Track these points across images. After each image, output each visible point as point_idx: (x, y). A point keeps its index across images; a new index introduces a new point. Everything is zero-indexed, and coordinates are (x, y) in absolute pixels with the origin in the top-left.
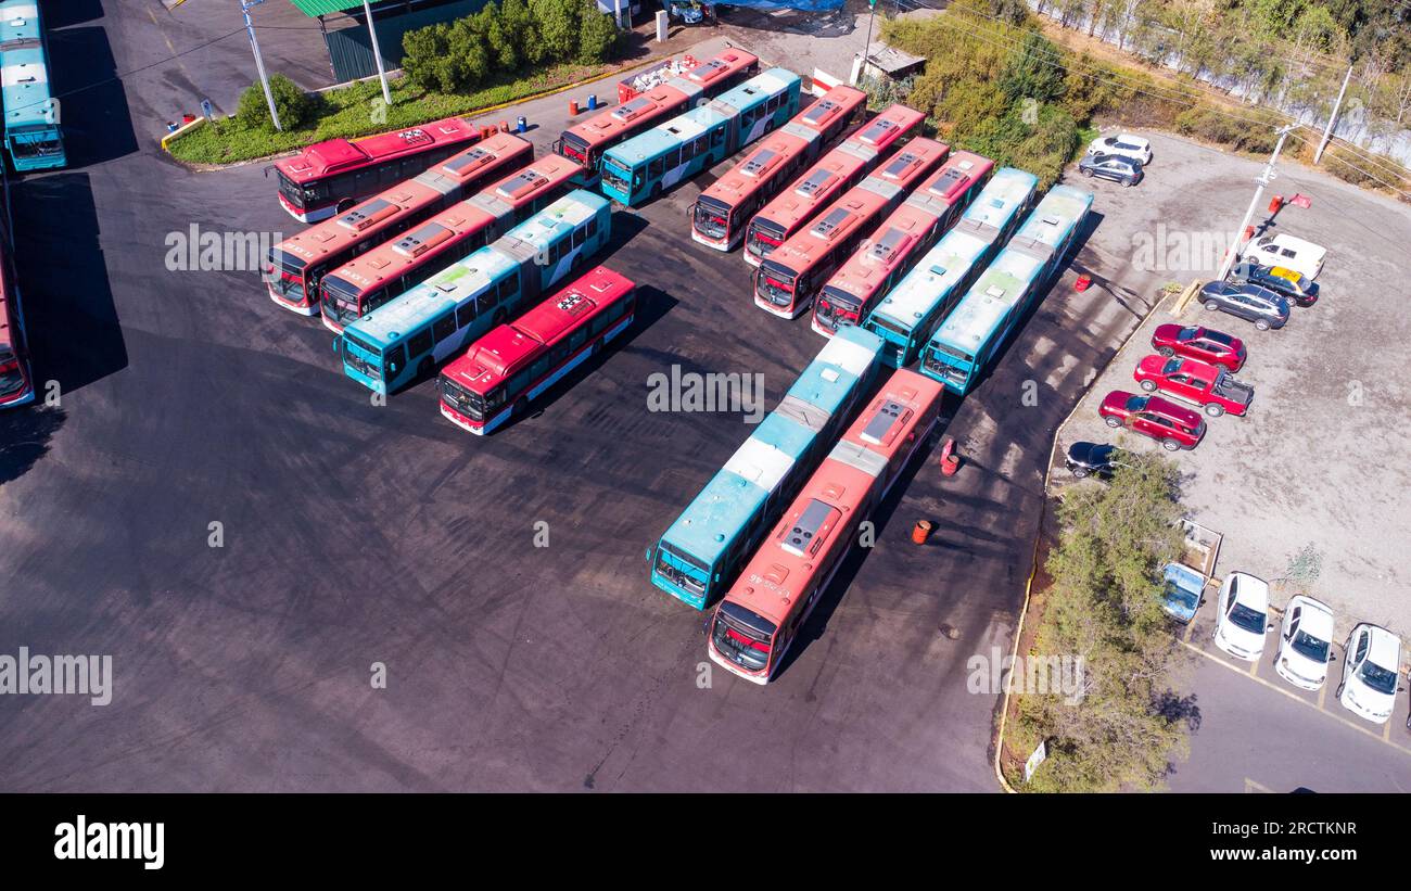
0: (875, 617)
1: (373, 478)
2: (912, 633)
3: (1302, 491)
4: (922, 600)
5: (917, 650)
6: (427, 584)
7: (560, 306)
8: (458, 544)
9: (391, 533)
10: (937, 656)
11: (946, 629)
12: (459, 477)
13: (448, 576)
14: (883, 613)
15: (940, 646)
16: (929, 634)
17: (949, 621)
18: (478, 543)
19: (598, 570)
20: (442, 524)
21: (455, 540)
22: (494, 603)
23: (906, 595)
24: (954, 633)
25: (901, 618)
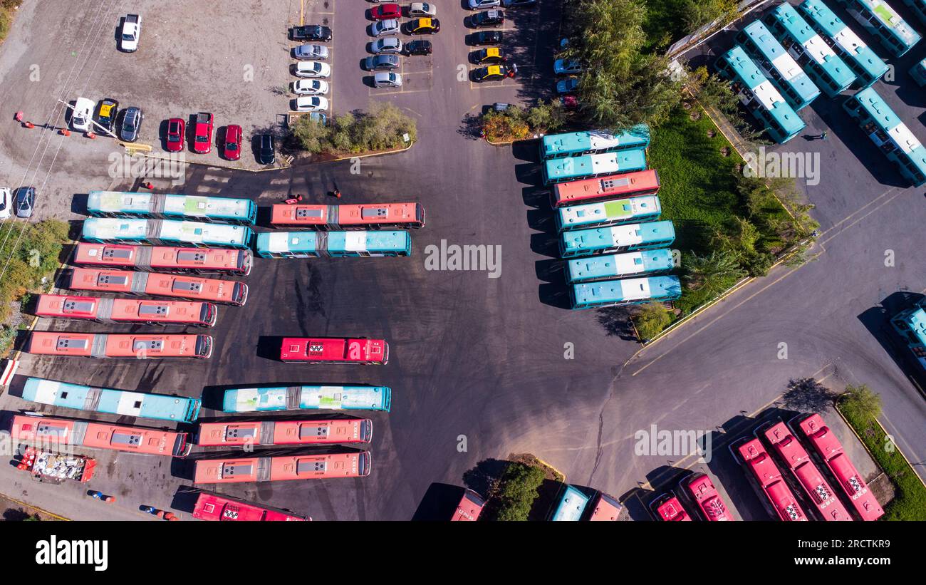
0: (379, 194)
1: (425, 362)
2: (378, 183)
3: (240, 94)
4: (363, 185)
5: (383, 180)
6: (449, 314)
7: (321, 350)
8: (432, 317)
9: (440, 338)
10: (381, 174)
11: (370, 176)
12: (408, 338)
13: (444, 311)
14: (376, 193)
15: (377, 175)
16: (375, 179)
17: (367, 176)
18: (428, 312)
19: (414, 274)
20: (428, 328)
21: (430, 319)
22: (443, 292)
23: (364, 190)
24: (370, 173)
25: (374, 188)
